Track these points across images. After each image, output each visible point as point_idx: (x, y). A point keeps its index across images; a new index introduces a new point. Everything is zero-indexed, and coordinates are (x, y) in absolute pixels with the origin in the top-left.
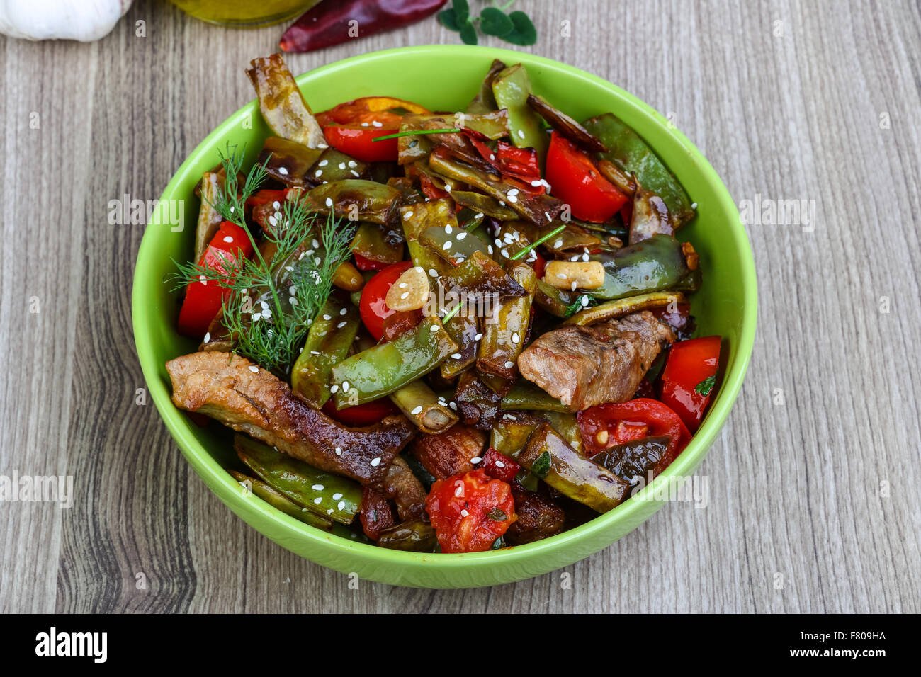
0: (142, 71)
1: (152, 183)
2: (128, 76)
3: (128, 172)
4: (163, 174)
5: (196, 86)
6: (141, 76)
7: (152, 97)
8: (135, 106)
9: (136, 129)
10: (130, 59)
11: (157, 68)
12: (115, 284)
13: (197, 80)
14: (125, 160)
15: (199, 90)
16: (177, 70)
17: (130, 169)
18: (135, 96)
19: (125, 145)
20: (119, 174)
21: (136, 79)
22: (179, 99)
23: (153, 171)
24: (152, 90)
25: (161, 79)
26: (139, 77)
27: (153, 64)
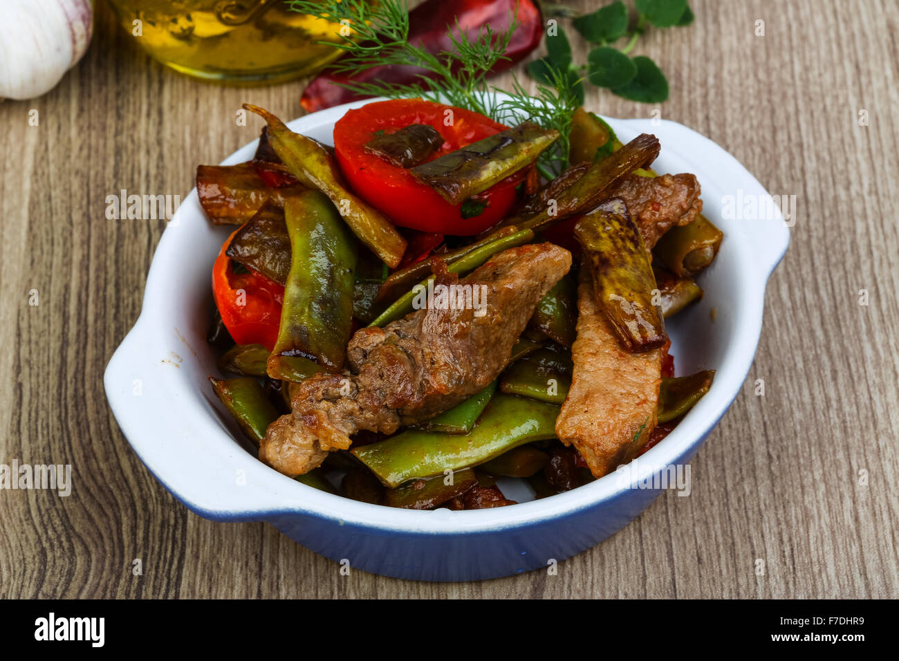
0: (101, 142)
1: (117, 285)
2: (81, 149)
3: (81, 272)
4: (133, 273)
5: (181, 160)
6: (101, 148)
7: (116, 175)
8: (92, 186)
9: (93, 216)
10: (85, 128)
11: (124, 138)
12: (63, 421)
13: (181, 153)
14: (77, 255)
15: (185, 164)
16: (152, 139)
17: (85, 267)
18: (92, 173)
19: (77, 236)
20: (68, 275)
21: (93, 154)
22: (156, 177)
23: (117, 270)
24: (117, 166)
25: (130, 151)
26: (97, 151)
27: (118, 133)
